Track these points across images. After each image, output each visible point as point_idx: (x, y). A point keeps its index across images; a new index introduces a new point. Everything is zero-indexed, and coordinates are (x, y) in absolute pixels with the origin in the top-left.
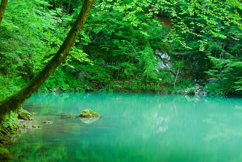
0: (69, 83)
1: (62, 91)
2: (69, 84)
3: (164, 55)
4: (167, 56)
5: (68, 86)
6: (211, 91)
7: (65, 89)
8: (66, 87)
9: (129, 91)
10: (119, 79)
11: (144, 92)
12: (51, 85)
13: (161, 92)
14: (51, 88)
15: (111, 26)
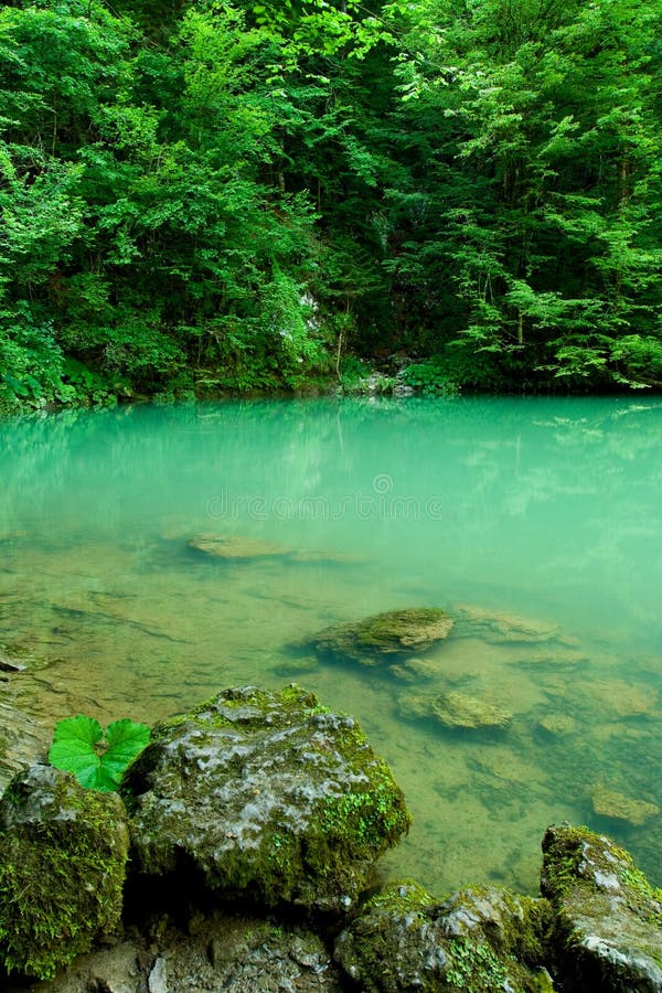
0: (73, 379)
1: (61, 406)
2: (74, 384)
3: (305, 297)
4: (311, 301)
5: (72, 388)
6: (427, 382)
7: (69, 399)
8: (67, 393)
9: (230, 394)
10: (201, 363)
11: (266, 393)
12: (30, 390)
13: (305, 393)
14: (32, 398)
15: (195, 207)
